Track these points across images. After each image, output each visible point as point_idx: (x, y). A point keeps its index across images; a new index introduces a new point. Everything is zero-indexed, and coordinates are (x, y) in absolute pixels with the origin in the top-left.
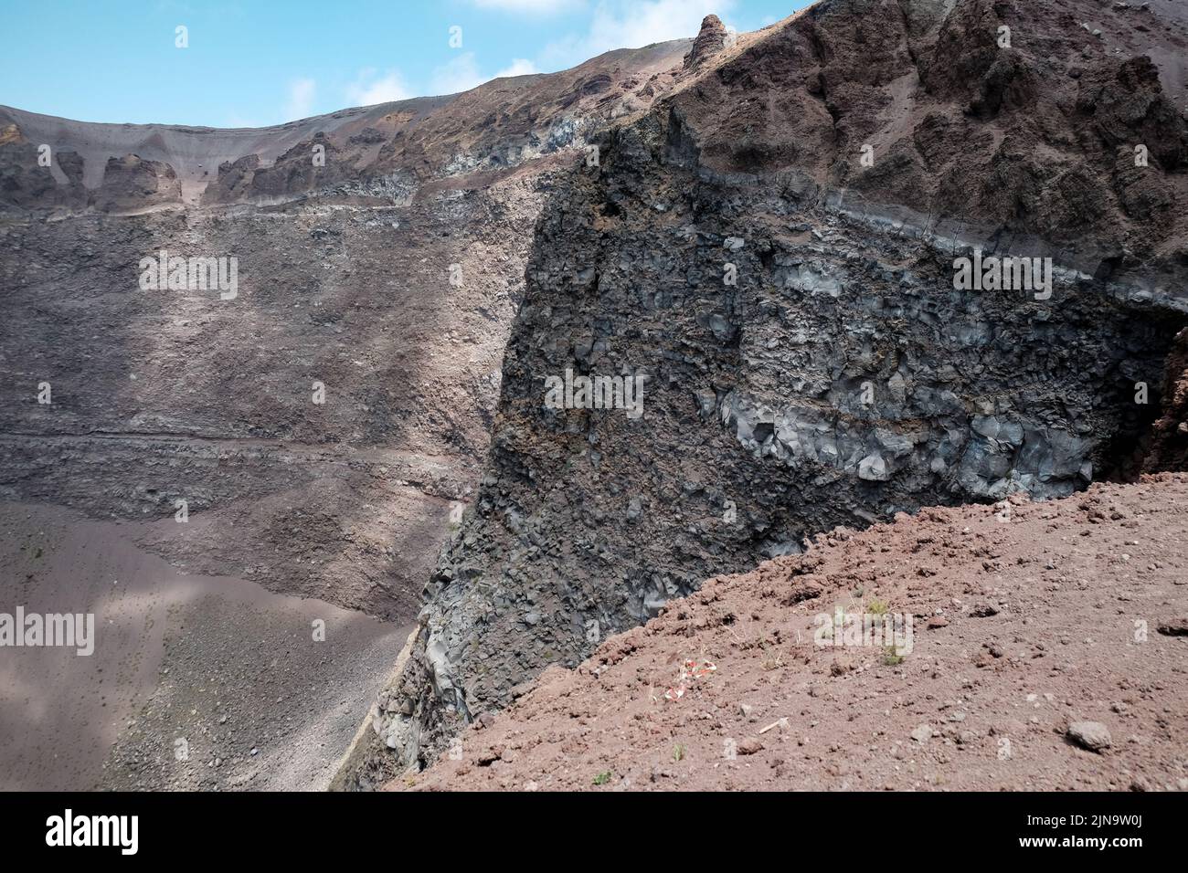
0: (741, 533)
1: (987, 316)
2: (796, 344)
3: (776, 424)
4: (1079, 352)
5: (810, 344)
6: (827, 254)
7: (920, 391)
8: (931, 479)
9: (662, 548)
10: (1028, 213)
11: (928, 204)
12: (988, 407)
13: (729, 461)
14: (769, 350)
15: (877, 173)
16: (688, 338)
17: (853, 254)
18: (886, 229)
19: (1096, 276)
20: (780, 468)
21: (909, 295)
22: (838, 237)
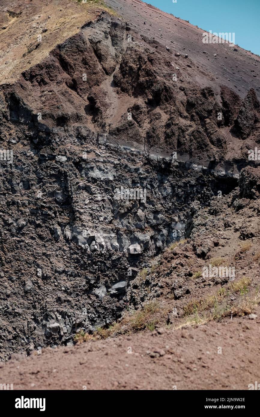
0: (84, 286)
1: (171, 184)
2: (98, 201)
3: (96, 236)
4: (204, 195)
5: (103, 200)
6: (104, 162)
7: (150, 215)
8: (157, 250)
9: (51, 300)
10: (182, 145)
11: (143, 141)
12: (176, 219)
13: (75, 255)
14: (86, 205)
15: (121, 128)
16: (45, 203)
17: (116, 162)
18: (128, 151)
19: (208, 167)
20: (99, 255)
21: (143, 178)
22: (108, 155)
